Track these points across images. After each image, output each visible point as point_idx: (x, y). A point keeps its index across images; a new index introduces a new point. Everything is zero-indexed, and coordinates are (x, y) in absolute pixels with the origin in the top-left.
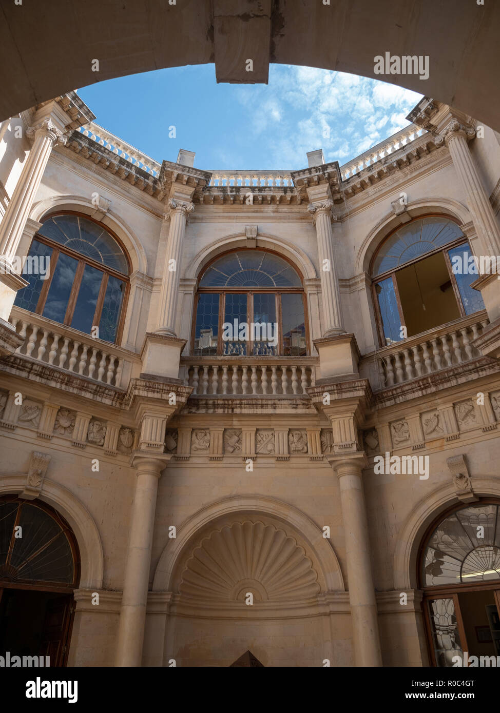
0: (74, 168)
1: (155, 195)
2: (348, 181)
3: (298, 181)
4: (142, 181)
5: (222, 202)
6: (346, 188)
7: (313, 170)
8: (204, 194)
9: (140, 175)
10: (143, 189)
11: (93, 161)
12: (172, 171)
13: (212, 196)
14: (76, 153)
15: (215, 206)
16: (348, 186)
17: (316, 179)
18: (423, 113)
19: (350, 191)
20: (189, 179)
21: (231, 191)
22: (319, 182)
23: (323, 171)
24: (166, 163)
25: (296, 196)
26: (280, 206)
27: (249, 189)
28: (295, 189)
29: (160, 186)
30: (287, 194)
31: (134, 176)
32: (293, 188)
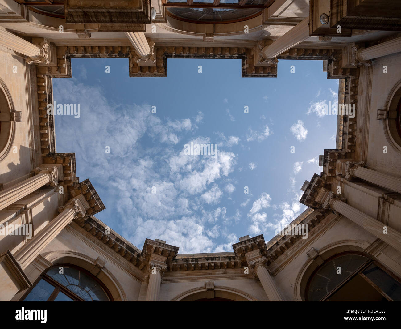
0: (84, 239)
1: (137, 265)
2: (271, 249)
3: (238, 249)
4: (129, 254)
5: (186, 269)
6: (271, 253)
7: (247, 241)
8: (173, 264)
9: (129, 250)
10: (129, 260)
11: (98, 238)
12: (152, 245)
13: (179, 264)
14: (87, 231)
15: (181, 272)
16: (272, 252)
17: (250, 246)
18: (310, 196)
19: (274, 255)
20: (163, 250)
21: (192, 261)
22: (252, 249)
23: (254, 241)
24: (148, 240)
25: (238, 262)
26: (227, 270)
27: (204, 259)
28: (236, 257)
29: (141, 259)
30: (231, 261)
31: (125, 250)
32: (235, 257)
